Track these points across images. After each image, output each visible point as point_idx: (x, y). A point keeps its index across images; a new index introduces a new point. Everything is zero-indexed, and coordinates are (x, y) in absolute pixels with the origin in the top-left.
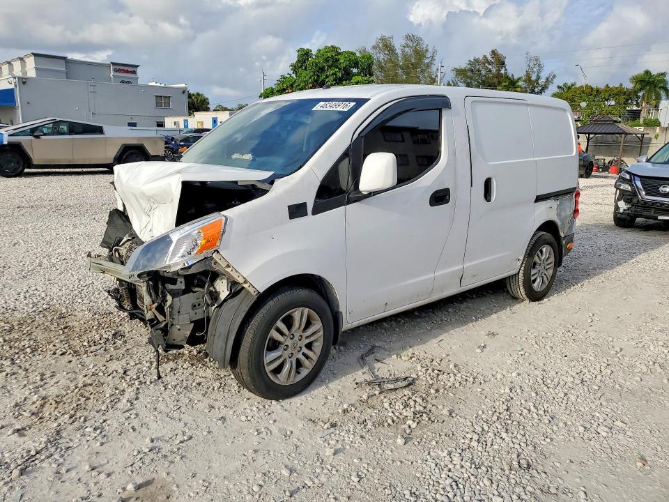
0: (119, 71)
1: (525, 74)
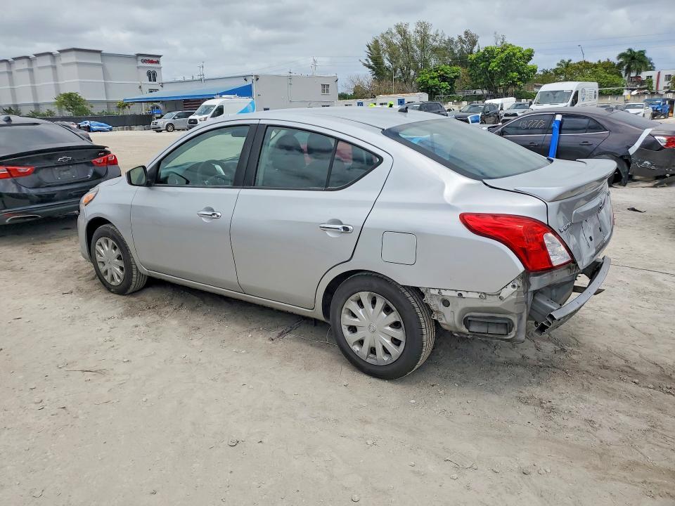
0: (145, 61)
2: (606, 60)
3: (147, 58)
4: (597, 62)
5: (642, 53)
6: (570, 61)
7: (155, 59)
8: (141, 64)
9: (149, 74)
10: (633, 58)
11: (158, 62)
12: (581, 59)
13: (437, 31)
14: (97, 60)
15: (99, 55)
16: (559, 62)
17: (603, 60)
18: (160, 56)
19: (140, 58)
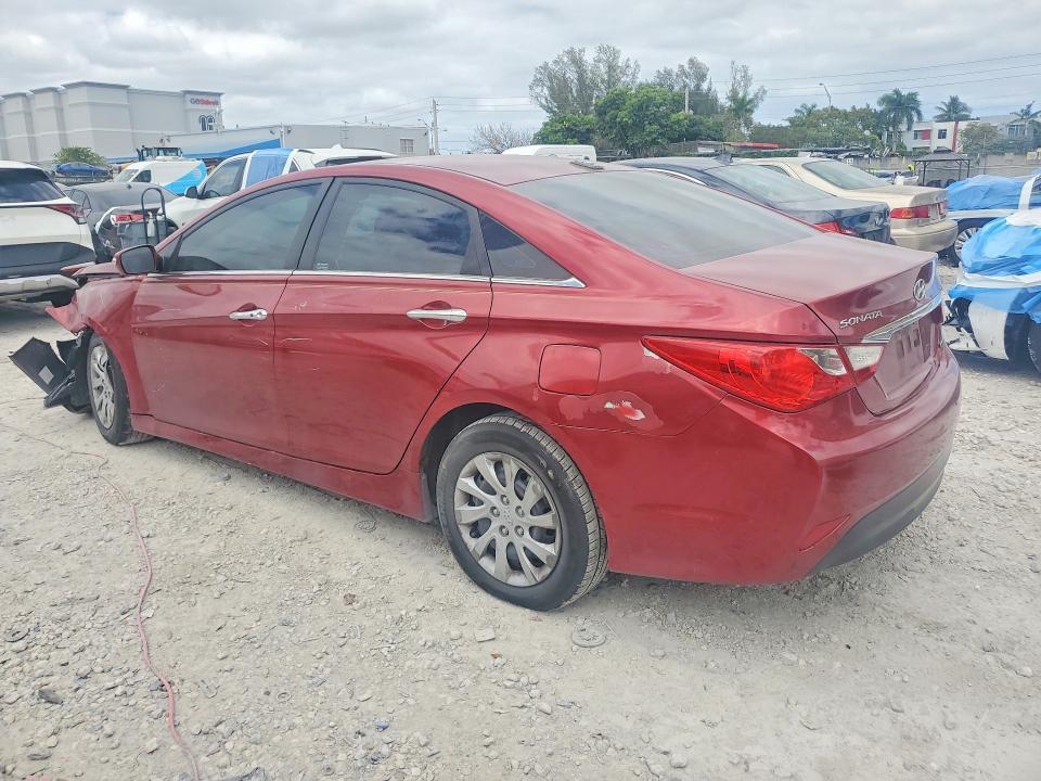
0: (197, 102)
1: (730, 88)
2: (864, 106)
3: (200, 97)
4: (849, 110)
5: (912, 98)
6: (814, 107)
7: (211, 99)
8: (190, 106)
9: (203, 120)
10: (900, 104)
11: (216, 103)
12: (827, 105)
13: (628, 60)
14: (121, 98)
15: (124, 92)
16: (799, 108)
17: (860, 106)
18: (220, 95)
19: (189, 97)
